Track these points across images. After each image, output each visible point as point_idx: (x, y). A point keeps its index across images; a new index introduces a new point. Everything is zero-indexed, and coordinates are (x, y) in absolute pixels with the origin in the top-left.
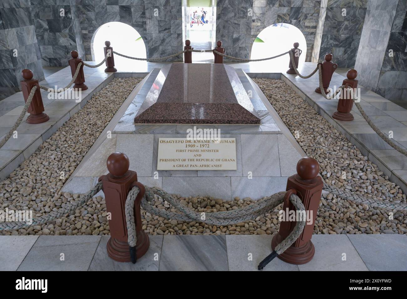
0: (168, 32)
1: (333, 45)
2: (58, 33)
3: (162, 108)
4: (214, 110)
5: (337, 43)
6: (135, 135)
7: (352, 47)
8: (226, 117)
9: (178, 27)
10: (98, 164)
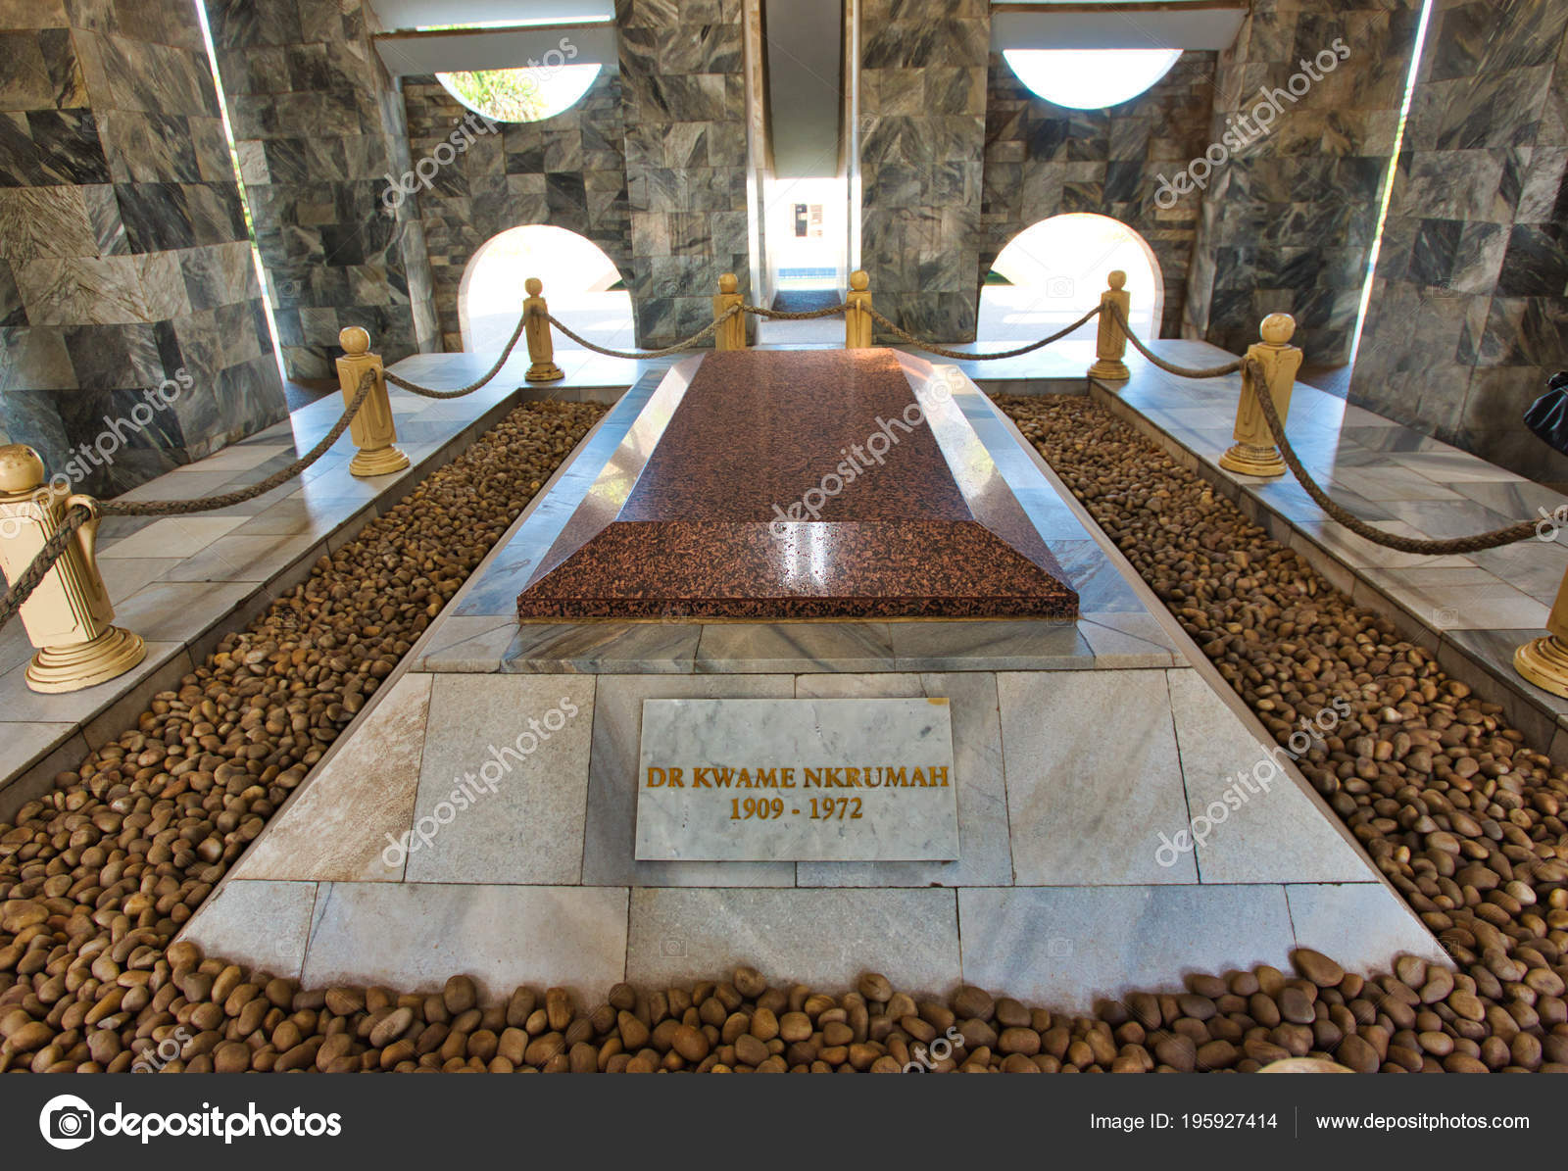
0: (702, 252)
1: (1254, 282)
2: (355, 268)
3: (638, 547)
4: (869, 554)
5: (1268, 275)
6: (509, 677)
7: (1318, 286)
8: (922, 586)
9: (737, 234)
10: (341, 818)
